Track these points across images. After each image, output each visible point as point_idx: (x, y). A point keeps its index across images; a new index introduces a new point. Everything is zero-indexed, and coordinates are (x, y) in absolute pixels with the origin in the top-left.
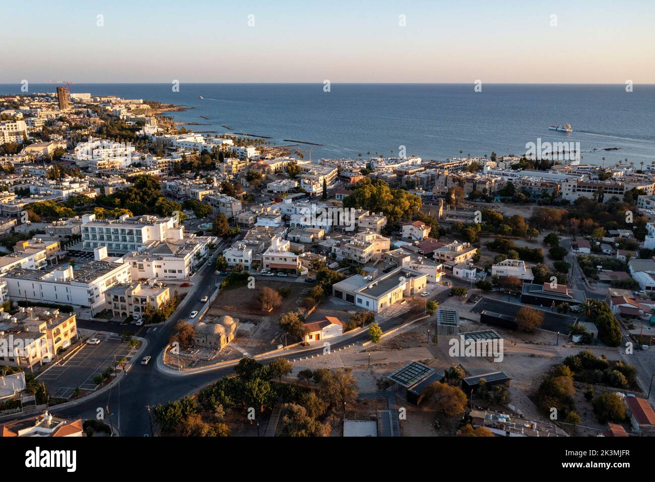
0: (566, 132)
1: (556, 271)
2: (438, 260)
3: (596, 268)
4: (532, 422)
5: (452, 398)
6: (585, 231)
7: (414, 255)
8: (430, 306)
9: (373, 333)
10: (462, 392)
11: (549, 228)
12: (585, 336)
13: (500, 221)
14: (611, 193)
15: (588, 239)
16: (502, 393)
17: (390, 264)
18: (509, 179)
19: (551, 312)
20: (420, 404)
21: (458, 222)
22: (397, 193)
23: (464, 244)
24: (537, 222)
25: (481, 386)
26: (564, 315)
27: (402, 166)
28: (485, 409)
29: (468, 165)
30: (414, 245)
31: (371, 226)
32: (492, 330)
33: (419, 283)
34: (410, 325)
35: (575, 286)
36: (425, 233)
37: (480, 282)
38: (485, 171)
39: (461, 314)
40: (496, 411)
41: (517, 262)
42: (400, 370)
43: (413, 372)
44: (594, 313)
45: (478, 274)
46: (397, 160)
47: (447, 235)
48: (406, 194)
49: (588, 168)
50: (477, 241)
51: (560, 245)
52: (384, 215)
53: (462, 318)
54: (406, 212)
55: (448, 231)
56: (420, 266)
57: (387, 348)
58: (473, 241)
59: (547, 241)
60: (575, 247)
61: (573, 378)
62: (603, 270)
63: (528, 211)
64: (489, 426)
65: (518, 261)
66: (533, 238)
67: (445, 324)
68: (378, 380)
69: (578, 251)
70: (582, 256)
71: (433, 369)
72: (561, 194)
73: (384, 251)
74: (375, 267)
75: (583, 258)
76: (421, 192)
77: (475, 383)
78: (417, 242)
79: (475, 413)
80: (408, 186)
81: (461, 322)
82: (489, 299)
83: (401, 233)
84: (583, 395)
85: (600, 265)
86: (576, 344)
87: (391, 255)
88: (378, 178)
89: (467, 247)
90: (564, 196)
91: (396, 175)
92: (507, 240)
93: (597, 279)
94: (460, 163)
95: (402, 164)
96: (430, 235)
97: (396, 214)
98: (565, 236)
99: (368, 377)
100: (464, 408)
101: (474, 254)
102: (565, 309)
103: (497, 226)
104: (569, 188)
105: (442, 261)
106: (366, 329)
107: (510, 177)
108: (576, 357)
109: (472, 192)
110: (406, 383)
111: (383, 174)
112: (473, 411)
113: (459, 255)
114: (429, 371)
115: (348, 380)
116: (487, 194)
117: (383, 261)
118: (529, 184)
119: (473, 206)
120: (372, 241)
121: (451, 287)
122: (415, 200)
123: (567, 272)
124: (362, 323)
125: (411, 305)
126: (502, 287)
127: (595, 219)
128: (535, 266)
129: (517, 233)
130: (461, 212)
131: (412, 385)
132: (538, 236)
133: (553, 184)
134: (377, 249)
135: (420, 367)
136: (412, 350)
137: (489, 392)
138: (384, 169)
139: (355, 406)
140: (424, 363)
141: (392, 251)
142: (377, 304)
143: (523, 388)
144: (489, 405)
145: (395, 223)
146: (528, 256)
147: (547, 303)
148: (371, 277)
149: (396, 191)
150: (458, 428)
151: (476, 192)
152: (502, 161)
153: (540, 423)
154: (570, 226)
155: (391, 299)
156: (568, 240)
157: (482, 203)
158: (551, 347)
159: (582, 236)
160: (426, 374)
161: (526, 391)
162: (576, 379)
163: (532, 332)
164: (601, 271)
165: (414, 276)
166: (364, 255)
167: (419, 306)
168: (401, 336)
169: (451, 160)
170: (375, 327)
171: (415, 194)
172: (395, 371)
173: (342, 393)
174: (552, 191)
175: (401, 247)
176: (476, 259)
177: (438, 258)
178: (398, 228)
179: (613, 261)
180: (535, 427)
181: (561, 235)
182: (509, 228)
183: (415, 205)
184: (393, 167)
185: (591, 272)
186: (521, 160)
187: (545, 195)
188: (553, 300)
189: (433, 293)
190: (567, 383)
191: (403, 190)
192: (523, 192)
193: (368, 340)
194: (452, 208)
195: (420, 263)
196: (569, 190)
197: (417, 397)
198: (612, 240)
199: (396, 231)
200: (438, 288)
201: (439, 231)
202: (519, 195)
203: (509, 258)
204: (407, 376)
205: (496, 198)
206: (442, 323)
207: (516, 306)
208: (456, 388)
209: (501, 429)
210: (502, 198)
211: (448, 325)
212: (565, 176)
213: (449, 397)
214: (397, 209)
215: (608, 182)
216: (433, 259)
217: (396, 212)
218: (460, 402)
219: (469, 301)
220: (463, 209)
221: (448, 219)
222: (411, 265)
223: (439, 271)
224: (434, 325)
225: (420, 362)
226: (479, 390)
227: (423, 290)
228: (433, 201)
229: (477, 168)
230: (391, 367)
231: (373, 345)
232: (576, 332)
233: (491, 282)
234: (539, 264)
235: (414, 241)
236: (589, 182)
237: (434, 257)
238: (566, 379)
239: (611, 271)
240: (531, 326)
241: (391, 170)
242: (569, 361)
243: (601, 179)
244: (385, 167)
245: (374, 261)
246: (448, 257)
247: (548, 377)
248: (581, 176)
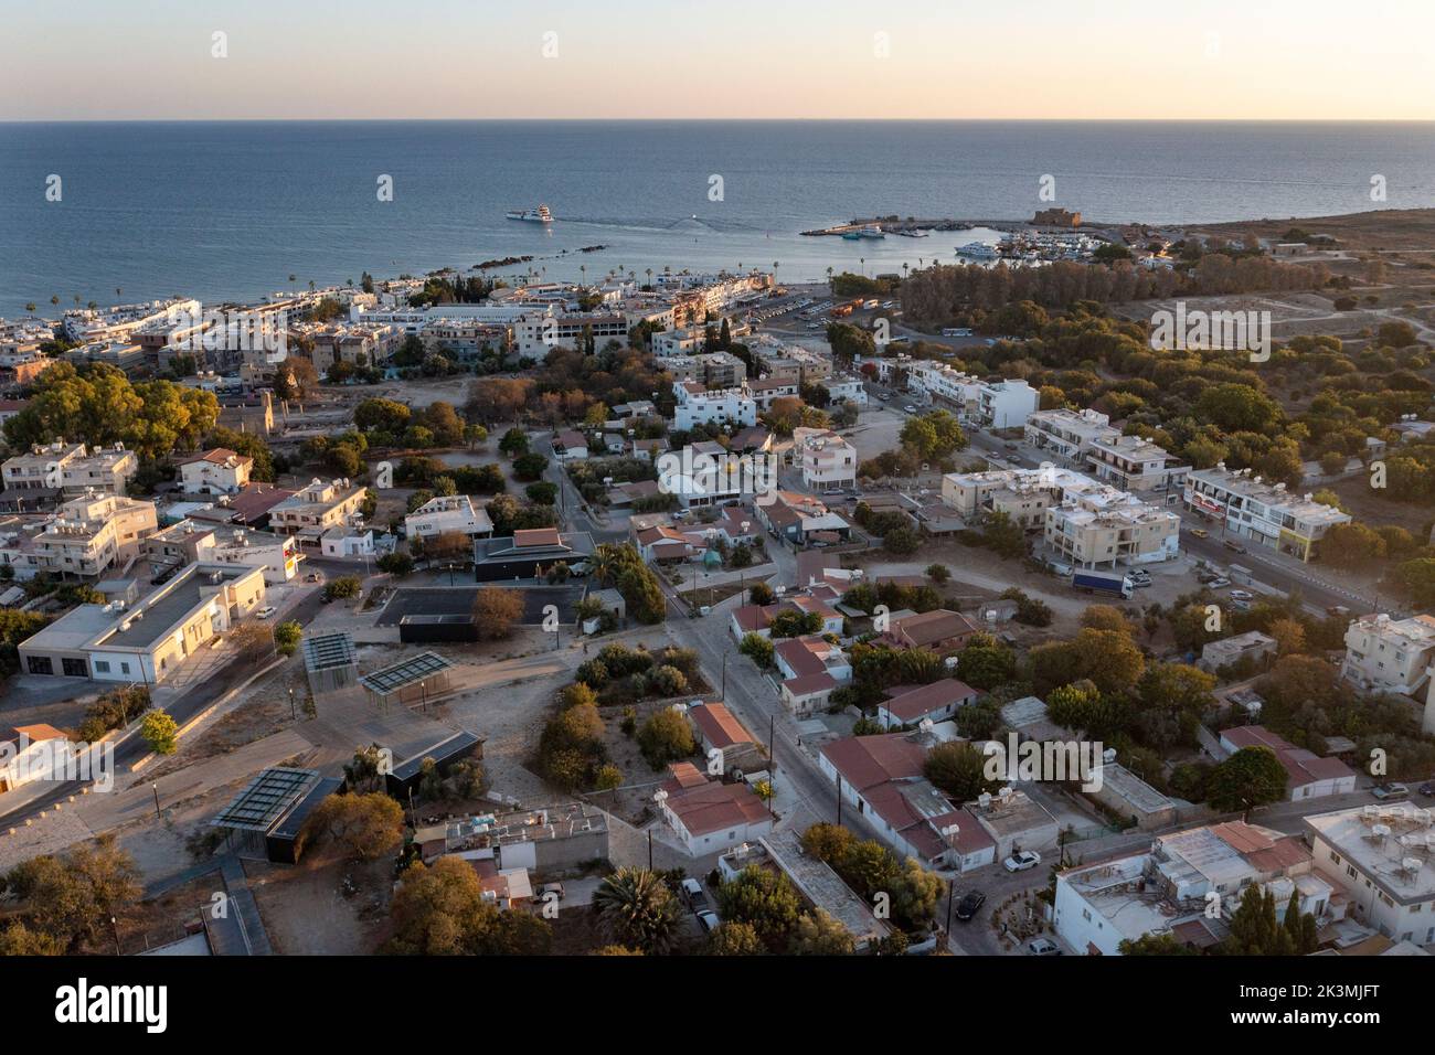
0: (541, 222)
1: (532, 505)
2: (283, 530)
3: (601, 482)
4: (538, 812)
5: (370, 819)
6: (573, 414)
7: (223, 529)
8: (283, 636)
9: (153, 734)
10: (390, 800)
11: (506, 420)
12: (606, 618)
13: (405, 421)
14: (606, 333)
15: (579, 430)
16: (471, 775)
17: (166, 561)
18: (409, 329)
19: (536, 587)
20: (302, 855)
21: (312, 437)
22: (152, 390)
23: (337, 482)
24: (481, 412)
25: (427, 774)
26: (561, 586)
27: (152, 325)
28: (443, 818)
29: (314, 307)
30: (220, 506)
31: (98, 481)
32: (430, 652)
33: (248, 591)
34: (241, 692)
35: (571, 526)
36: (241, 474)
37: (386, 558)
38: (354, 317)
39: (356, 636)
40: (467, 815)
41: (454, 501)
42: (240, 797)
43: (272, 792)
44: (614, 570)
45: (377, 541)
46: (134, 310)
47: (293, 469)
48: (175, 391)
49: (557, 290)
50: (362, 470)
51: (531, 451)
52: (128, 448)
53: (360, 645)
54: (184, 433)
55: (295, 461)
56: (243, 551)
57: (196, 758)
58: (354, 472)
59: (507, 445)
60: (559, 449)
61: (596, 703)
62: (616, 485)
63: (459, 391)
64: (459, 849)
65: (457, 498)
66: (478, 445)
67: (325, 666)
68: (190, 839)
69: (565, 456)
70: (575, 465)
71: (316, 773)
72: (517, 347)
73: (142, 534)
74: (128, 576)
75: (578, 469)
76: (211, 381)
77: (413, 772)
78: (224, 499)
79: (424, 835)
80: (177, 371)
81: (361, 653)
82: (411, 590)
83: (179, 484)
84: (619, 729)
85: (609, 476)
86: (591, 636)
87: (164, 539)
88: (92, 360)
89: (344, 487)
90: (523, 351)
91: (139, 347)
92: (426, 458)
93: (607, 503)
94: (293, 304)
95: (149, 319)
96: (252, 475)
97: (159, 440)
98: (538, 431)
99: (164, 840)
100: (400, 831)
101: (362, 500)
102: (562, 575)
103: (400, 431)
104: (530, 332)
105: (294, 530)
106: (132, 729)
107: (410, 324)
108: (595, 660)
109: (334, 365)
110: (259, 822)
111: (103, 348)
112: (418, 831)
113: (330, 508)
114: (310, 780)
115: (109, 864)
116: (366, 365)
117: (145, 559)
118: (452, 334)
119: (340, 397)
120: (106, 515)
121: (323, 583)
122: (201, 400)
123: (552, 501)
124: (121, 719)
125: (238, 645)
126: (433, 559)
127: (586, 390)
128: (492, 501)
129: (443, 441)
130: (316, 415)
131: (274, 824)
132: (488, 438)
133: (498, 330)
134: (124, 532)
135: (286, 777)
136: (258, 746)
137: (446, 781)
138: (104, 337)
139: (140, 918)
140: (294, 766)
141: (164, 531)
142: (151, 663)
143: (509, 751)
144: (450, 808)
145: (160, 464)
146: (475, 484)
147: (525, 570)
148: (123, 603)
149: (147, 385)
150: (395, 878)
151: (342, 366)
152: (386, 291)
153: (552, 808)
154: (544, 409)
155: (183, 643)
156: (546, 436)
157: (360, 388)
158: (547, 655)
159: (568, 425)
160: (303, 787)
161: (517, 756)
162: (602, 702)
163: (506, 636)
164: (613, 487)
165: (231, 577)
166: (90, 555)
167: (258, 641)
168: (225, 721)
169: (272, 300)
170: (157, 718)
171: (199, 387)
172: (225, 805)
173: (100, 899)
174: (499, 344)
175: (187, 516)
176: (367, 511)
177: (281, 524)
178: (171, 474)
179: (628, 464)
180: (546, 819)
181: (530, 430)
182: (427, 432)
183: (202, 413)
184: (130, 330)
185: (595, 492)
186: (426, 285)
187: (486, 353)
188: (536, 562)
189: (284, 606)
190: (589, 718)
191: (166, 382)
192: (442, 352)
193: (148, 753)
194: (293, 407)
195: (241, 545)
196: (530, 336)
197: (292, 844)
198: (621, 424)
199: (166, 480)
200: (295, 592)
201: (272, 464)
202: (435, 360)
203: (436, 495)
204: (257, 807)
205: (388, 371)
206: (318, 667)
207: (467, 590)
208: (374, 795)
209: (483, 846)
210: (402, 369)
211: (333, 668)
212: (518, 310)
213: (364, 820)
214: (159, 428)
215: (597, 314)
216: (272, 530)
217: (158, 435)
218: (388, 822)
219: (370, 604)
220: (319, 406)
221: (289, 434)
222: (219, 553)
223: (289, 553)
224: (301, 676)
225: (284, 765)
226: (424, 783)
227: (260, 605)
228: (246, 397)
229: (336, 310)
230: (215, 800)
231: (160, 761)
232: (588, 613)
233: (409, 553)
234: (498, 495)
235: (216, 497)
236: (564, 317)
237: (271, 523)
238: (584, 708)
239: (629, 483)
240: (504, 623)
241: (125, 337)
242: (585, 674)
243: (584, 309)
244: (107, 330)
245: (121, 564)
246: (305, 519)
247: (551, 715)
248: (547, 307)
